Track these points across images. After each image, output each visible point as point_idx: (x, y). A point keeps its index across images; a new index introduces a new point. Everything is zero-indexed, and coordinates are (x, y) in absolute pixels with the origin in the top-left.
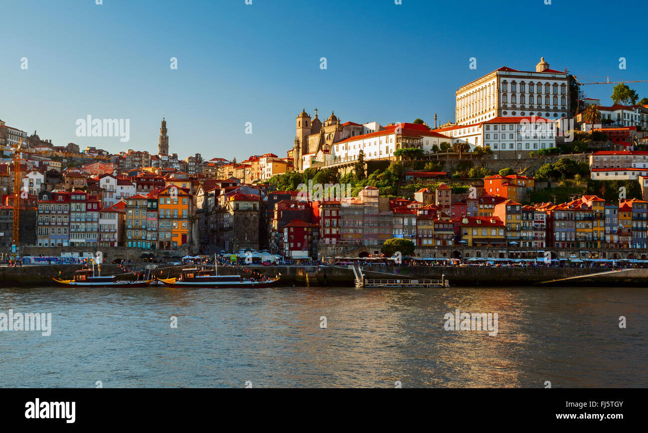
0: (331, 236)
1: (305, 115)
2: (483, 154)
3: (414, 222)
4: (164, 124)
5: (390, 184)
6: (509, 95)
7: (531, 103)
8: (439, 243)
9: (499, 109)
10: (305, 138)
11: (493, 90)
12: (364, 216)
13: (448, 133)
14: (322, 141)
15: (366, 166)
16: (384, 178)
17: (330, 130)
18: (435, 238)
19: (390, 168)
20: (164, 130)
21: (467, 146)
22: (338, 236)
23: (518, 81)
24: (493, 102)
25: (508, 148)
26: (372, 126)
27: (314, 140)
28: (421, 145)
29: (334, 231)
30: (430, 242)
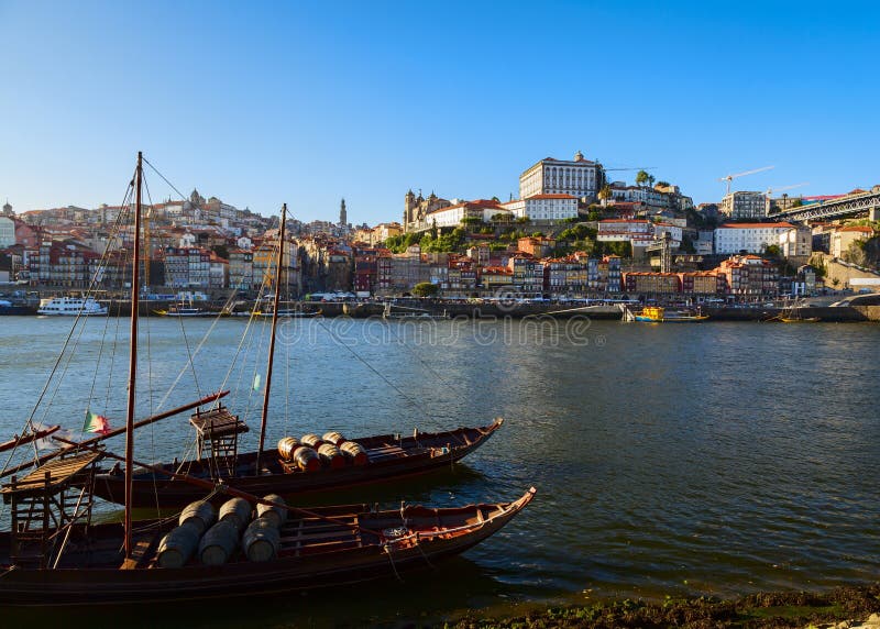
0: (384, 281)
1: (411, 194)
2: (525, 222)
3: (446, 270)
4: (343, 202)
5: (451, 243)
6: (551, 178)
7: (568, 185)
8: (464, 286)
9: (543, 189)
10: (411, 210)
11: (540, 174)
12: (409, 266)
13: (506, 207)
14: (420, 213)
15: (439, 231)
16: (449, 239)
17: (424, 205)
18: (460, 282)
19: (454, 233)
20: (343, 207)
21: (513, 216)
22: (389, 281)
23: (558, 167)
24: (539, 184)
25: (543, 218)
26: (454, 202)
27: (416, 211)
28: (482, 215)
30: (458, 286)
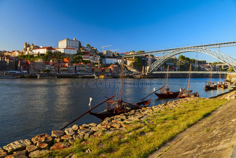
0: (32, 68)
1: (26, 43)
2: (64, 54)
3: (50, 66)
5: (45, 58)
6: (69, 44)
7: (73, 46)
8: (55, 70)
9: (67, 46)
10: (26, 48)
11: (66, 42)
12: (40, 64)
13: (57, 50)
14: (30, 49)
15: (40, 55)
16: (44, 57)
17: (32, 47)
19: (45, 55)
21: (61, 52)
22: (34, 68)
23: (70, 41)
24: (66, 45)
25: (68, 53)
26: (41, 47)
27: (28, 49)
28: (51, 51)
29: (33, 67)
30: (53, 70)
